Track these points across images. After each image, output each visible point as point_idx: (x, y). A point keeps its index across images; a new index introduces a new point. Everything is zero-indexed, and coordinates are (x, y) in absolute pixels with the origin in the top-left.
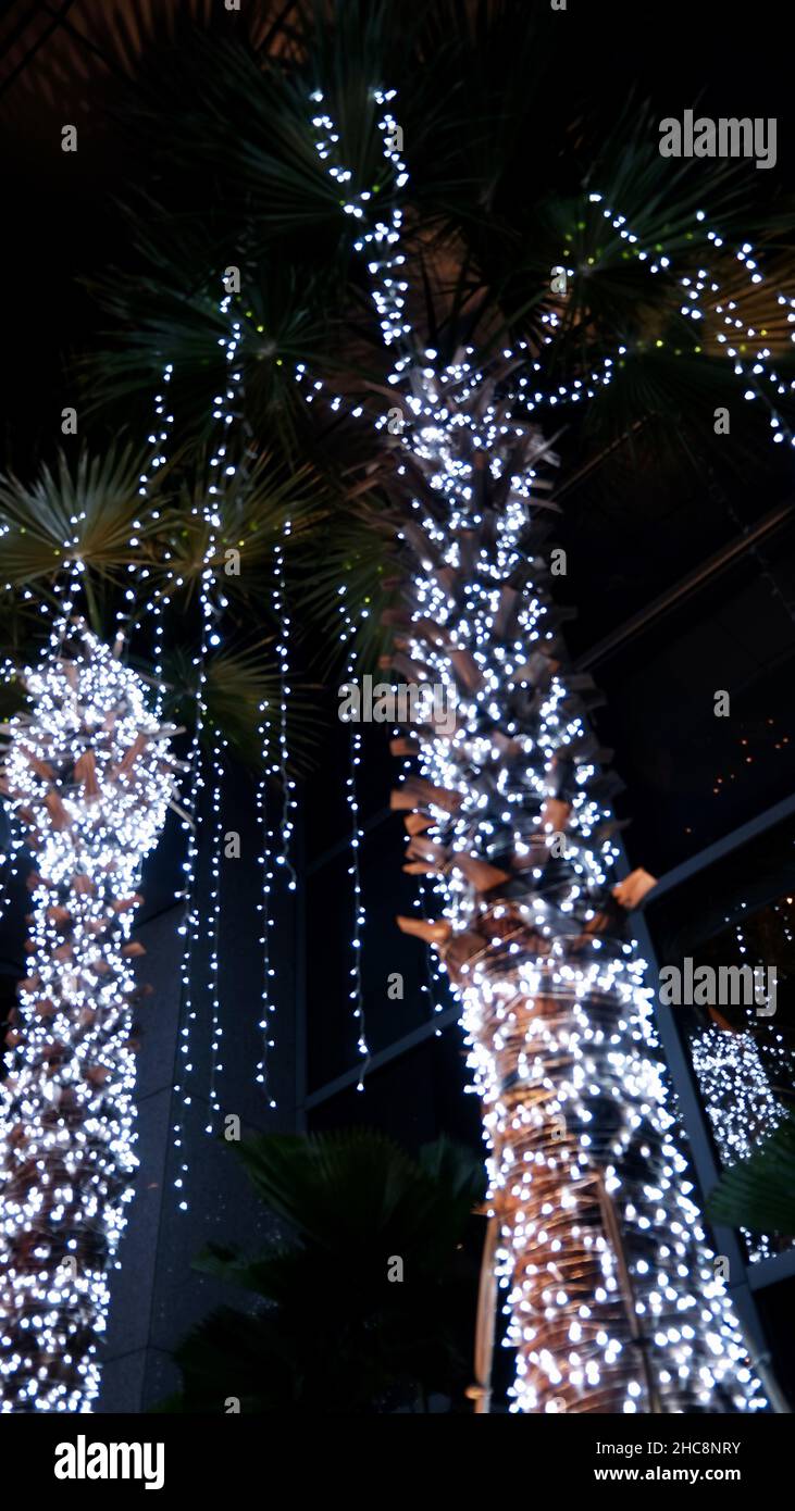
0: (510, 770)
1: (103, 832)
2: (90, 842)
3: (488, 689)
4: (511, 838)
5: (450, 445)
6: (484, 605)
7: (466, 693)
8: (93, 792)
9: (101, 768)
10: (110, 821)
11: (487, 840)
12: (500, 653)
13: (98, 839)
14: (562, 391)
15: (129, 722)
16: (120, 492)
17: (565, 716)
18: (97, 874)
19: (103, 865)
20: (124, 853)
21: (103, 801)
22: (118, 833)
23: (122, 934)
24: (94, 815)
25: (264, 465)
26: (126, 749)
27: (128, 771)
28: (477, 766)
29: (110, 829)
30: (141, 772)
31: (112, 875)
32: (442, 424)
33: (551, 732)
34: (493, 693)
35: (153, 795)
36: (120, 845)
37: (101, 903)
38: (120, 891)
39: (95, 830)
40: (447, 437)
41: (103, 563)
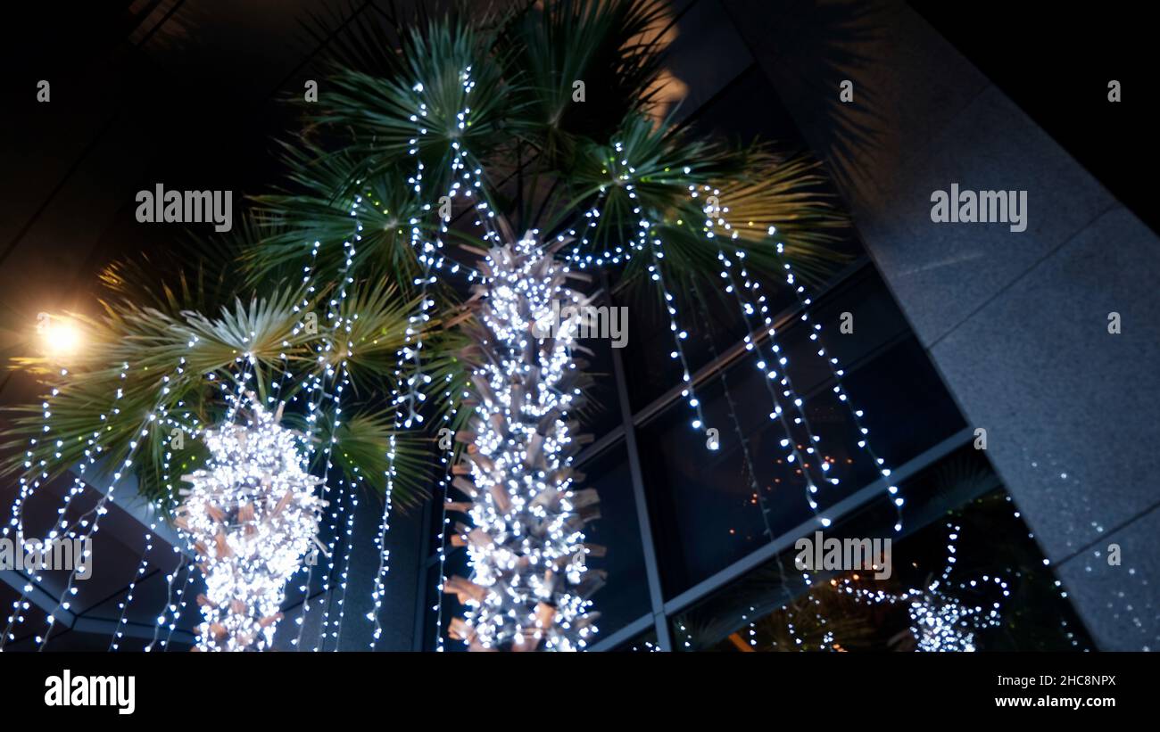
0: (521, 576)
1: (257, 564)
2: (246, 571)
3: (514, 512)
4: (513, 629)
5: (517, 303)
6: (523, 438)
7: (500, 513)
8: (251, 531)
9: (258, 514)
10: (262, 555)
11: (498, 629)
12: (528, 479)
13: (252, 568)
14: (607, 255)
15: (283, 476)
16: (283, 314)
17: (567, 530)
18: (249, 597)
19: (255, 590)
20: (272, 579)
21: (257, 539)
22: (268, 564)
23: (266, 644)
24: (251, 552)
25: (390, 295)
26: (278, 500)
27: (278, 517)
28: (500, 570)
29: (262, 561)
30: (288, 517)
31: (261, 597)
32: (512, 285)
33: (556, 544)
34: (518, 514)
35: (296, 532)
36: (269, 573)
37: (251, 620)
38: (267, 610)
39: (251, 562)
40: (516, 296)
41: (271, 359)
